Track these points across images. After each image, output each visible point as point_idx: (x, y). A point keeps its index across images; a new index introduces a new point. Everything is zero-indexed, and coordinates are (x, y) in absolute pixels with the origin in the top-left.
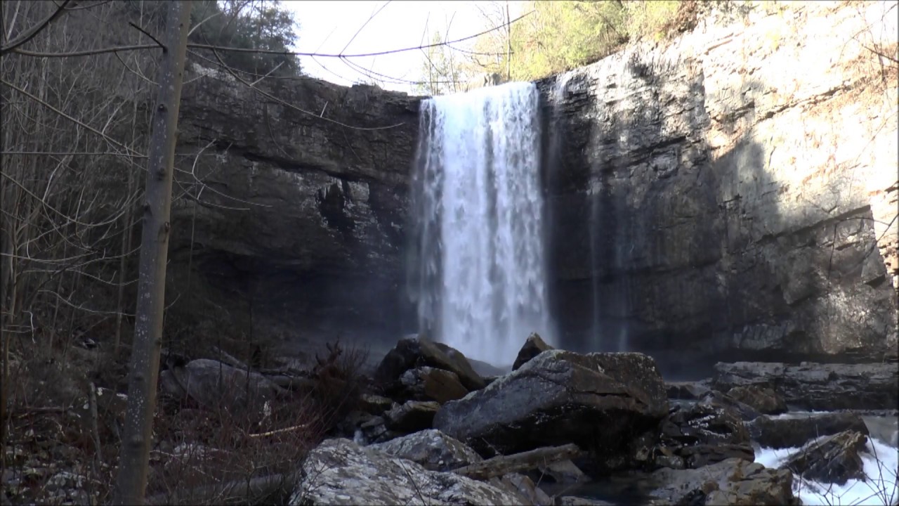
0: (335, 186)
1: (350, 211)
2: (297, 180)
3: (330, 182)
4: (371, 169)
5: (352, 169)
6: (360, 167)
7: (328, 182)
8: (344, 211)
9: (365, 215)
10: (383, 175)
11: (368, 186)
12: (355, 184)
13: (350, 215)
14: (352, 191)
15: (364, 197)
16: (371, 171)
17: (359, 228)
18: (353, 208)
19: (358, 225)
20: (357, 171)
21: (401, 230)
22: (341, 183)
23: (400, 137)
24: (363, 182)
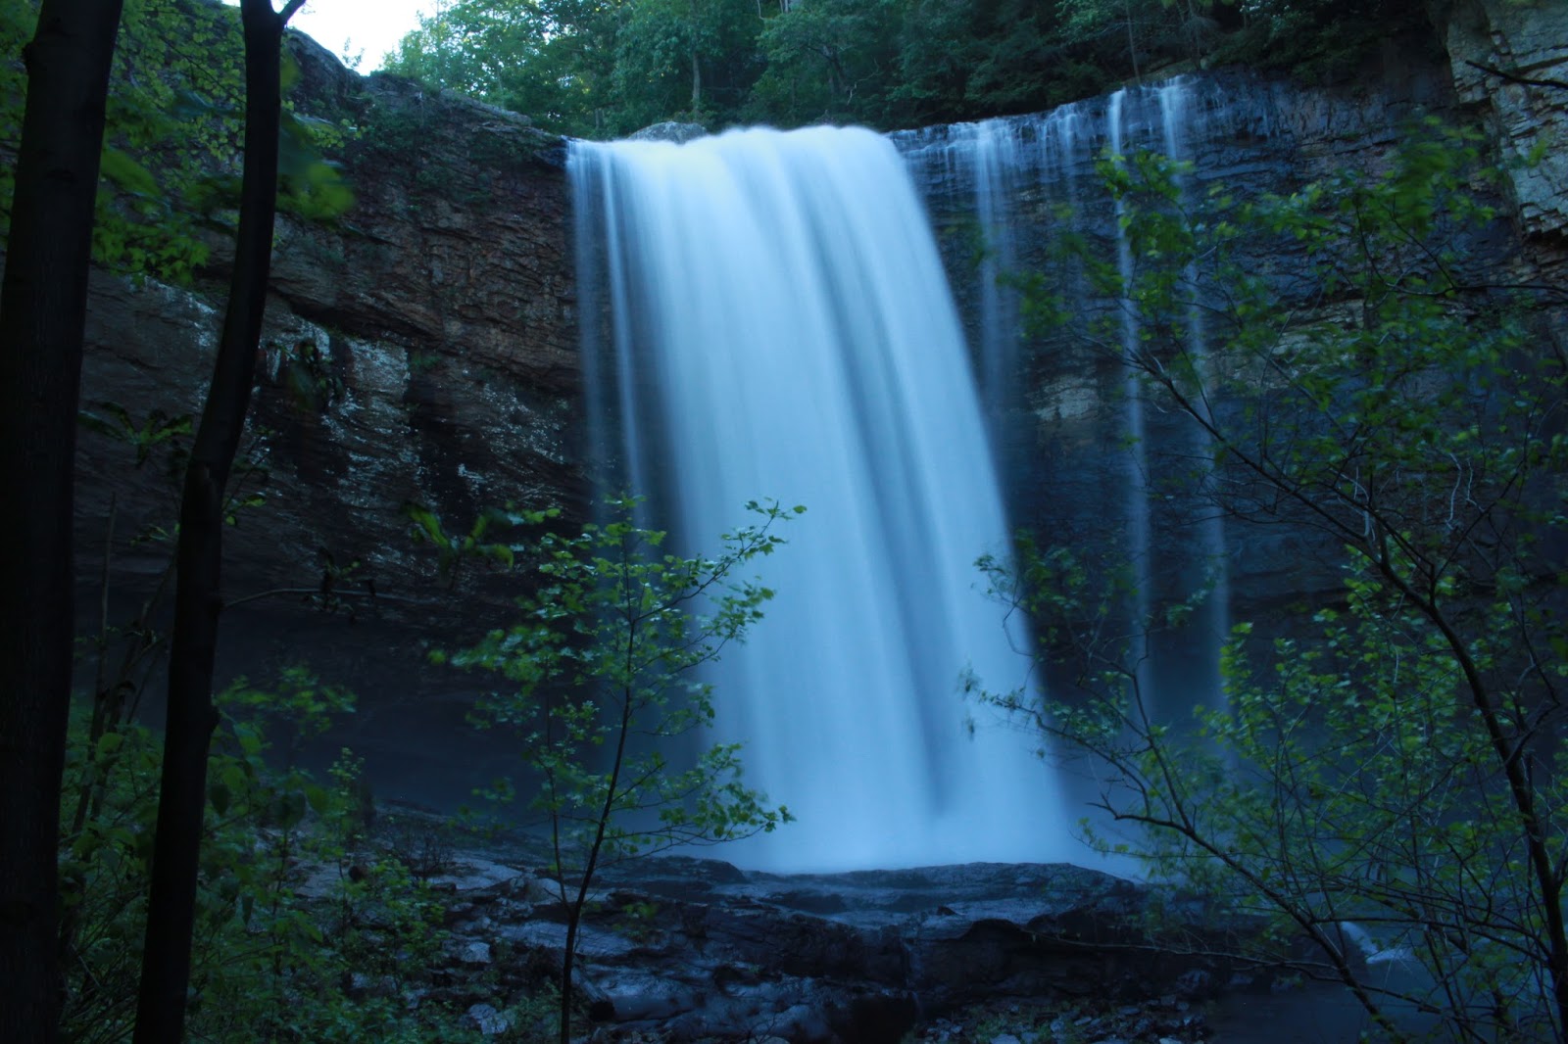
0: (306, 346)
1: (344, 422)
2: (196, 315)
3: (296, 332)
4: (421, 308)
5: (371, 301)
6: (390, 297)
7: (288, 331)
8: (326, 420)
9: (386, 439)
10: (454, 328)
11: (404, 355)
12: (367, 347)
13: (340, 433)
14: (358, 366)
15: (393, 386)
16: (419, 312)
17: (361, 476)
18: (355, 414)
19: (356, 465)
20: (380, 306)
21: (482, 487)
22: (325, 338)
23: (510, 229)
24: (391, 344)
